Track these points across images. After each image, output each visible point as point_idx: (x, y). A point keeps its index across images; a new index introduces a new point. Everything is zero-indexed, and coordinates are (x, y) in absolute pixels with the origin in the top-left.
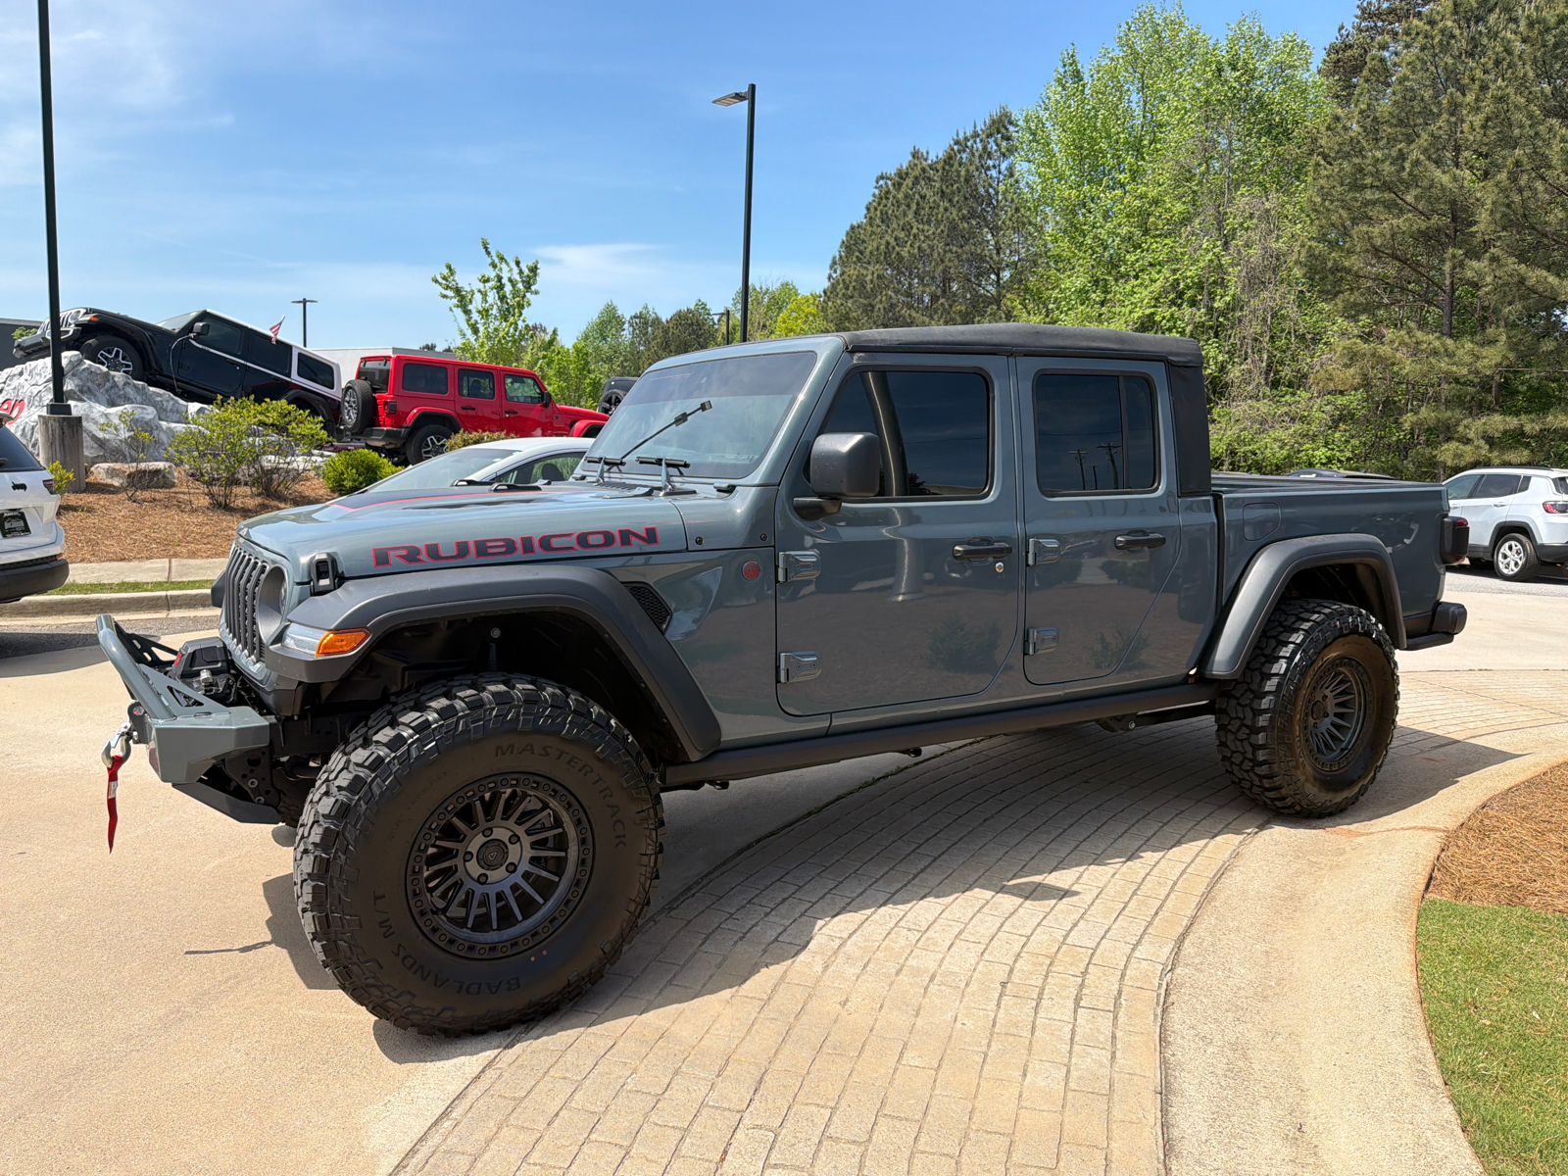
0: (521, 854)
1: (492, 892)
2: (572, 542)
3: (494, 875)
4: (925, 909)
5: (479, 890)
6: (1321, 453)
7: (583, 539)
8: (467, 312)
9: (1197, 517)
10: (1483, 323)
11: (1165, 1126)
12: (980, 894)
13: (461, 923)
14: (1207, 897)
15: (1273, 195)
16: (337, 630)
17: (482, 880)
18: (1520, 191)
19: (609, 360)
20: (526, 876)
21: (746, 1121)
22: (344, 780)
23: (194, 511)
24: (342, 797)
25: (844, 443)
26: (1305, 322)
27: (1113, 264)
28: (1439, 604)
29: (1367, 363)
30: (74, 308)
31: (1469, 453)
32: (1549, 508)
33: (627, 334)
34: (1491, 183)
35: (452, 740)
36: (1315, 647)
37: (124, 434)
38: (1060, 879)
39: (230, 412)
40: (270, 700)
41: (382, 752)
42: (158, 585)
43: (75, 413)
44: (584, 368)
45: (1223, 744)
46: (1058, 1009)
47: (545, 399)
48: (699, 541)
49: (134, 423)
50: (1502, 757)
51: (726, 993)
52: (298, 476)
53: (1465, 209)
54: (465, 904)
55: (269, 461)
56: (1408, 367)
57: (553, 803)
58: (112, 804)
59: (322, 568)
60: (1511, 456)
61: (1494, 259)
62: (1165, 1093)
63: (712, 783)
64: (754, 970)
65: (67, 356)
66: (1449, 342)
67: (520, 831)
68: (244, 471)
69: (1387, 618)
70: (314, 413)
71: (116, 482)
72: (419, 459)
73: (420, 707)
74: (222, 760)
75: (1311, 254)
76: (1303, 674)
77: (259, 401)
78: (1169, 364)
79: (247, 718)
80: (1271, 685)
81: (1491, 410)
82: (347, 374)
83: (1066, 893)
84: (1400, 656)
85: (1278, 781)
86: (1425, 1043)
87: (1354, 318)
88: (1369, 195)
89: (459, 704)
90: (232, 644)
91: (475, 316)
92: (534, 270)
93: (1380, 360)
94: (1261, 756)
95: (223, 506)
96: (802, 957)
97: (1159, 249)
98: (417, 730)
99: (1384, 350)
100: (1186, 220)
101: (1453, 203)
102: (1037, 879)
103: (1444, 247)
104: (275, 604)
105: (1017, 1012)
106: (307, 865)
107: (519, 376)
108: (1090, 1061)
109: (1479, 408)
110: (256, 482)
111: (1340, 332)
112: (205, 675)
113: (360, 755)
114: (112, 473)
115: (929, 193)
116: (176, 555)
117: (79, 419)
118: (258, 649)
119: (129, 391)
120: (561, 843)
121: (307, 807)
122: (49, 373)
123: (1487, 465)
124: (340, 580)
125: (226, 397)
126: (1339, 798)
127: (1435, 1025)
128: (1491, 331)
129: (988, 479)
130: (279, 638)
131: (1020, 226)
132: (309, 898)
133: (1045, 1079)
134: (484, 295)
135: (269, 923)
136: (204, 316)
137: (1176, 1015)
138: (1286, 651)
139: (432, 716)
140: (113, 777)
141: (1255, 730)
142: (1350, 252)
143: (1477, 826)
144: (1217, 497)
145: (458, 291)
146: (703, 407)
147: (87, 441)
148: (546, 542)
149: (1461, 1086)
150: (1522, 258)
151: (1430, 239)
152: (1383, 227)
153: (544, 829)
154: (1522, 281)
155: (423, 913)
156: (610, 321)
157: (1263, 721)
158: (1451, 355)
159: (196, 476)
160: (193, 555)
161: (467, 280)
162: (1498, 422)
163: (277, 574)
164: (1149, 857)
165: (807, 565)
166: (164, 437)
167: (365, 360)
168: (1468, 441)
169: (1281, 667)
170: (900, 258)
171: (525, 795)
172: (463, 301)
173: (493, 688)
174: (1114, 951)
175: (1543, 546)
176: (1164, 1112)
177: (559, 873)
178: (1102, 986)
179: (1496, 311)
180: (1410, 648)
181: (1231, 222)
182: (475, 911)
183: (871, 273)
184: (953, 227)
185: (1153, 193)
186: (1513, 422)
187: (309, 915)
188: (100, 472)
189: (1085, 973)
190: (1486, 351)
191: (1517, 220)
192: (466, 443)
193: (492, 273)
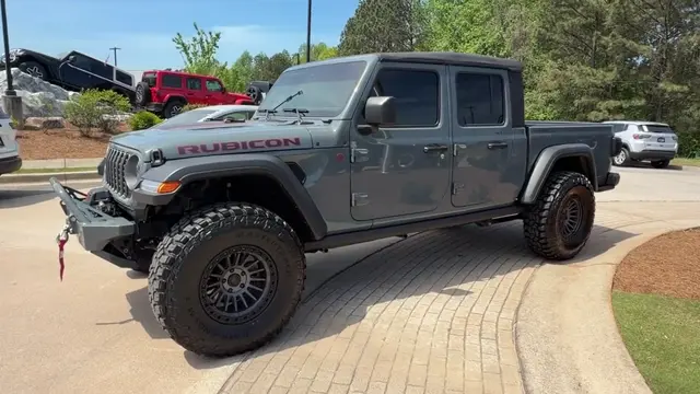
0: (246, 280)
1: (235, 295)
2: (263, 144)
3: (235, 289)
4: (411, 301)
5: (229, 295)
6: (542, 116)
7: (268, 143)
8: (187, 54)
9: (518, 136)
10: (607, 63)
11: (525, 386)
12: (433, 294)
13: (222, 309)
14: (524, 293)
15: (524, 8)
16: (166, 182)
17: (230, 291)
18: (624, 8)
19: (246, 75)
20: (248, 288)
21: (352, 389)
22: (172, 247)
23: (74, 138)
24: (171, 255)
25: (381, 101)
26: (537, 62)
27: (458, 36)
28: (609, 173)
29: (561, 79)
30: (16, 49)
31: (601, 115)
32: (636, 137)
33: (253, 64)
34: (612, 5)
35: (218, 231)
36: (564, 190)
37: (40, 104)
38: (464, 287)
39: (87, 95)
40: (133, 214)
41: (188, 236)
42: (61, 170)
43: (18, 95)
44: (236, 78)
45: (526, 231)
46: (473, 340)
47: (223, 90)
48: (318, 144)
49: (44, 100)
50: (630, 235)
51: (334, 336)
52: (118, 123)
53: (601, 15)
54: (223, 301)
55: (106, 117)
56: (578, 81)
57: (260, 258)
58: (61, 260)
59: (156, 155)
60: (617, 117)
61: (613, 36)
62: (523, 372)
63: (321, 250)
64: (344, 327)
65: (13, 70)
66: (594, 70)
67: (245, 270)
68: (95, 122)
69: (591, 179)
70: (125, 96)
71: (38, 126)
72: (170, 117)
73: (203, 216)
74: (112, 240)
75: (539, 33)
76: (560, 202)
77: (101, 90)
78: (509, 70)
79: (122, 222)
80: (547, 206)
81: (610, 98)
82: (137, 80)
83: (468, 293)
84: (596, 194)
85: (549, 246)
86: (624, 349)
87: (555, 60)
88: (563, 9)
89: (220, 215)
90: (112, 191)
91: (191, 56)
92: (218, 36)
93: (566, 77)
94: (542, 235)
95: (87, 136)
96: (363, 321)
97: (477, 30)
98: (202, 226)
99: (568, 73)
100: (488, 19)
101: (597, 13)
102: (456, 287)
103: (593, 31)
104: (134, 172)
105: (456, 341)
106: (156, 285)
107: (212, 80)
108: (490, 361)
109: (604, 97)
110: (100, 125)
111: (550, 66)
112: (101, 204)
113: (178, 237)
114: (36, 121)
115: (382, 5)
116: (68, 157)
117: (20, 98)
118: (127, 192)
119: (42, 86)
120: (263, 275)
121: (154, 260)
122: (5, 77)
123: (608, 120)
124: (164, 160)
125: (86, 89)
126: (571, 252)
127: (626, 341)
128: (610, 66)
129: (438, 119)
130: (139, 186)
131: (421, 20)
132: (158, 299)
133: (473, 368)
134: (195, 46)
135: (131, 311)
136: (74, 53)
137: (521, 340)
138: (553, 192)
139: (208, 220)
140: (62, 249)
141: (540, 225)
142: (555, 33)
143: (627, 263)
144: (527, 129)
145: (183, 44)
146: (299, 93)
147: (24, 108)
148: (252, 144)
149: (642, 366)
150: (624, 36)
151: (588, 28)
152: (569, 22)
153: (255, 269)
154: (624, 45)
155: (207, 305)
156: (245, 59)
157: (543, 221)
158: (594, 75)
159: (74, 123)
160: (74, 157)
161: (188, 41)
162: (612, 103)
163: (135, 159)
164: (498, 277)
165: (364, 155)
166: (57, 106)
167: (145, 73)
168: (600, 111)
169: (551, 198)
170: (371, 32)
171: (247, 255)
172: (186, 49)
173: (234, 208)
174: (491, 315)
175: (633, 153)
176: (524, 380)
177: (263, 288)
178: (489, 330)
179: (612, 57)
180: (599, 191)
181: (507, 20)
182: (228, 304)
183: (358, 38)
184: (393, 20)
185: (476, 6)
186: (618, 103)
187: (157, 307)
188: (31, 121)
189: (481, 325)
190: (608, 74)
191: (623, 19)
192: (190, 109)
193: (198, 38)
